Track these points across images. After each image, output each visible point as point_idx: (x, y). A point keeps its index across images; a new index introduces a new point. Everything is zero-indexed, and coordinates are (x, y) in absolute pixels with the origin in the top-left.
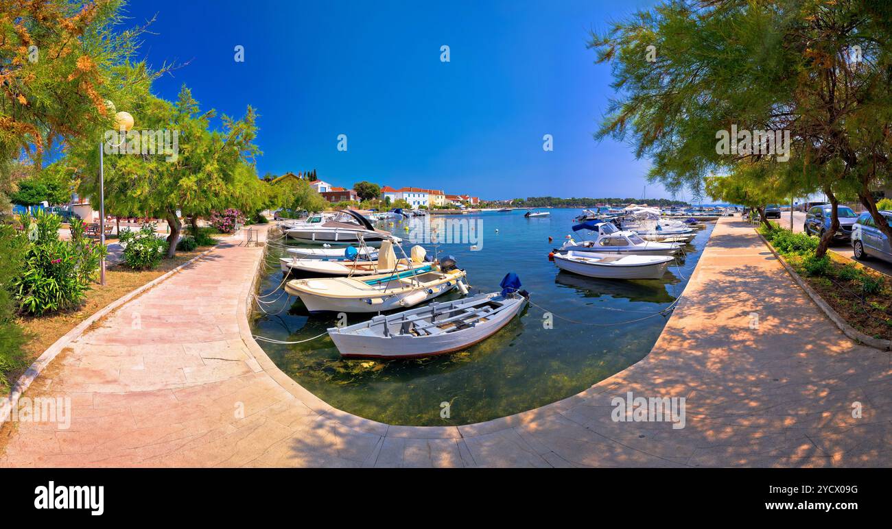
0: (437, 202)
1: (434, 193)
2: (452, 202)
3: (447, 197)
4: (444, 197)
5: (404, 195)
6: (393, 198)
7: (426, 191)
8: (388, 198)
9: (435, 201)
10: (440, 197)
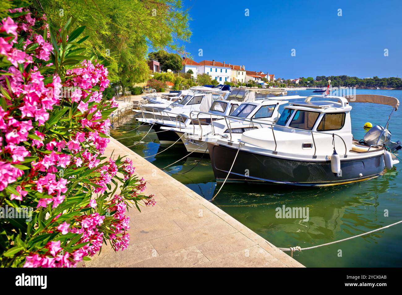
0: (237, 79)
1: (235, 69)
2: (254, 79)
3: (248, 73)
4: (245, 73)
5: (206, 68)
6: (196, 72)
7: (227, 66)
8: (190, 72)
9: (236, 77)
10: (241, 72)
